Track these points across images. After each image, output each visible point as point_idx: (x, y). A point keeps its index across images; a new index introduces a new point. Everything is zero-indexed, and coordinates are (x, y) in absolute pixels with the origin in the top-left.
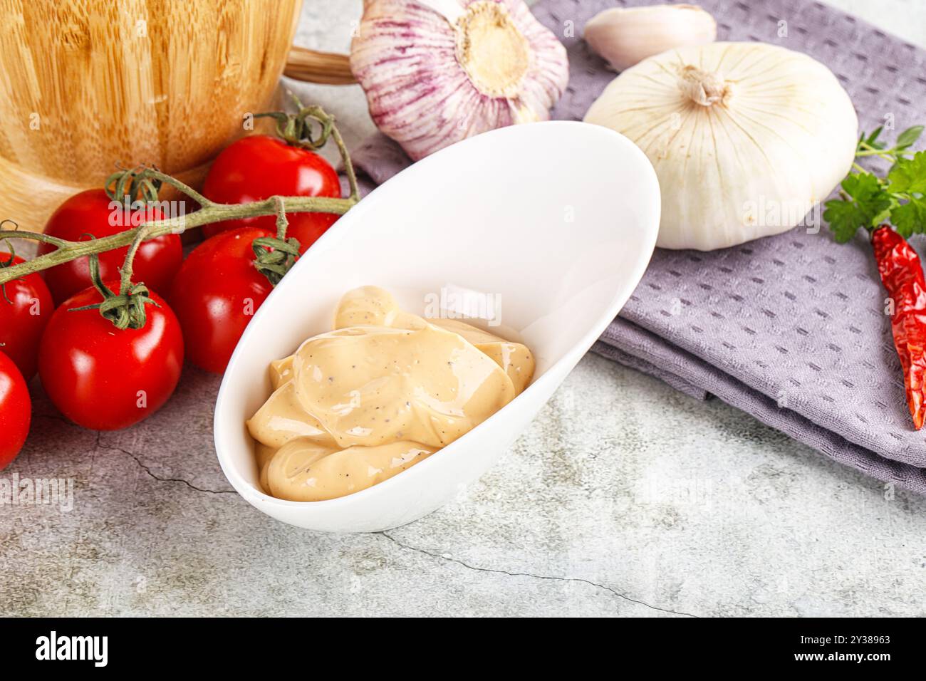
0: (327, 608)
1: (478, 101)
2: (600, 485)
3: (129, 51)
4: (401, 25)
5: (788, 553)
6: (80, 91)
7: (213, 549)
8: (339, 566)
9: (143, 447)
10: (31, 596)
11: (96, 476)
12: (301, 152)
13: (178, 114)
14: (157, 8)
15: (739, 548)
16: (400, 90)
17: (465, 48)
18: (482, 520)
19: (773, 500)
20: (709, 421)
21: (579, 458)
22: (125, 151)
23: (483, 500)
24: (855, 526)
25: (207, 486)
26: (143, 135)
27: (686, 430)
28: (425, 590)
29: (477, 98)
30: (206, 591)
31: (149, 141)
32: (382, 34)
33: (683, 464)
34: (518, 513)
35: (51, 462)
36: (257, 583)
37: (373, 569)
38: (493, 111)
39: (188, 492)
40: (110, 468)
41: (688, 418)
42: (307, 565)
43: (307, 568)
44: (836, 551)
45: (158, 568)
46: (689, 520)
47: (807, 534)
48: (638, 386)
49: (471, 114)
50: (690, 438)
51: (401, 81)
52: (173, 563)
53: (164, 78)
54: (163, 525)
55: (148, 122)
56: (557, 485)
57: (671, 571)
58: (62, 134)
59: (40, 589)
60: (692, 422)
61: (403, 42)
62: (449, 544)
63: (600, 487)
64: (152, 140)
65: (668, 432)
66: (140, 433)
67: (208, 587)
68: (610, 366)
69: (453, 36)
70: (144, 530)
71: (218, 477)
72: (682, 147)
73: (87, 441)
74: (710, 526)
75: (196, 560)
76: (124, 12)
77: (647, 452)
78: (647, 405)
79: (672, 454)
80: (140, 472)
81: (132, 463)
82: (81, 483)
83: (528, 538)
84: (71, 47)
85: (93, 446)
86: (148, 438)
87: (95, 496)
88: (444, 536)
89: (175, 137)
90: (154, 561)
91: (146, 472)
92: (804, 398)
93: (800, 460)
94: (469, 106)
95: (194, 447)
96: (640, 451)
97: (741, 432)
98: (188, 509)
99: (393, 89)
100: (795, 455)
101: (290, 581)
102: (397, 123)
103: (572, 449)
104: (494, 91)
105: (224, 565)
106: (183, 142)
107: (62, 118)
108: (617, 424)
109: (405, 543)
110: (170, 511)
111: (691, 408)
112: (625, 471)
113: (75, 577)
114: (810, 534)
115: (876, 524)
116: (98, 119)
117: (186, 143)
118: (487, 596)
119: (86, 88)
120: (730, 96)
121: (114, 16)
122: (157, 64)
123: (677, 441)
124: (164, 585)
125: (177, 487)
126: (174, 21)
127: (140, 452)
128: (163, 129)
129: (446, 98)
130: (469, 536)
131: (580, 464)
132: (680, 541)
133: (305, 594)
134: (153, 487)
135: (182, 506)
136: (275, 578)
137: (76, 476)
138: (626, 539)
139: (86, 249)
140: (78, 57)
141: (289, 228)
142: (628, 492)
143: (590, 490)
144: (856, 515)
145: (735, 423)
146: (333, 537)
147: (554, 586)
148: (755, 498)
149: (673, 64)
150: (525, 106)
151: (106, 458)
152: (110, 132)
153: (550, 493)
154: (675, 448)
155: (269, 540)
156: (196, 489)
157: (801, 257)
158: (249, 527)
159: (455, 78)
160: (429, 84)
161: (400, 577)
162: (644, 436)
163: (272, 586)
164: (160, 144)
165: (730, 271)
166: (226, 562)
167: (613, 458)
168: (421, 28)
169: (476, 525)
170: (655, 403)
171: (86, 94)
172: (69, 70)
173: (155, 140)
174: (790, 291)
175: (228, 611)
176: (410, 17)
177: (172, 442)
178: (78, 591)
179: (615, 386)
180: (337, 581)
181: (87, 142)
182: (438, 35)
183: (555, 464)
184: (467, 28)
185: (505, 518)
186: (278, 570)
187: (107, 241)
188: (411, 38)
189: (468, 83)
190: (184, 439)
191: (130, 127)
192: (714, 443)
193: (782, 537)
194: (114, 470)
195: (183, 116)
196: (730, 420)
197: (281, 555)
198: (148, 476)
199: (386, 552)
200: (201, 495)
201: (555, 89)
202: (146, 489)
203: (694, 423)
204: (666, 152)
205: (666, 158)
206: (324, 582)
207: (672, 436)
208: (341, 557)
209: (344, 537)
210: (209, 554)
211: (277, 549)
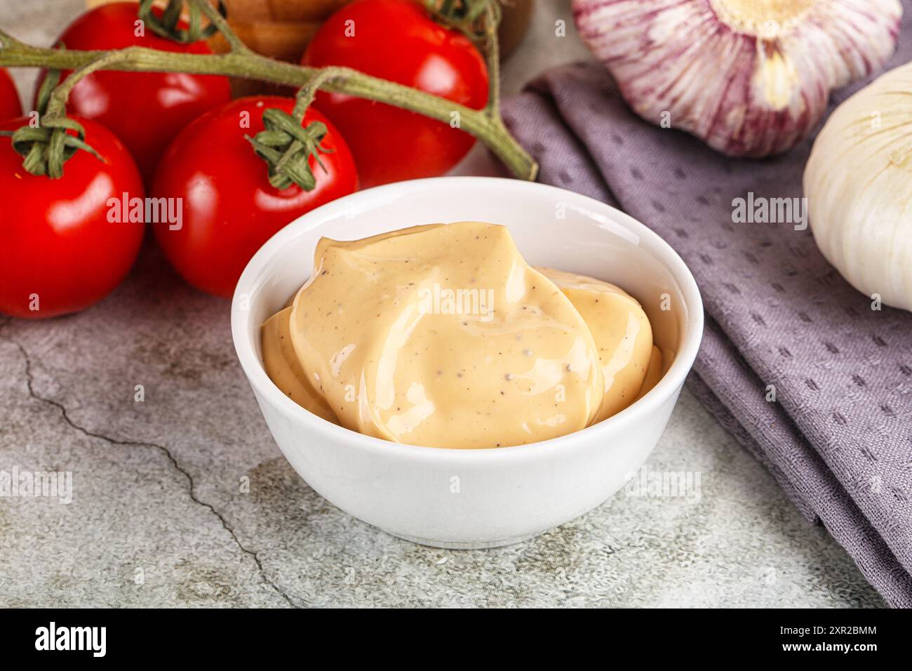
1: (712, 31)
2: (588, 592)
7: (26, 503)
8: (164, 578)
9: (48, 351)
12: (442, 35)
18: (395, 583)
20: (805, 557)
21: (588, 547)
23: (419, 558)
25: (85, 422)
27: (765, 558)
29: (713, 25)
34: (450, 592)
36: (45, 563)
38: (732, 50)
39: (55, 422)
41: (779, 543)
42: (126, 562)
43: (123, 566)
48: (743, 479)
49: (697, 45)
50: (762, 570)
56: (532, 572)
60: (781, 550)
63: (586, 595)
65: (737, 552)
66: (60, 332)
68: (725, 440)
71: (107, 416)
77: (686, 569)
78: (736, 507)
79: (720, 583)
80: (20, 380)
81: (20, 365)
86: (65, 342)
88: (330, 586)
91: (26, 383)
94: (696, 34)
95: (108, 371)
96: (679, 565)
97: (841, 586)
98: (39, 443)
101: (88, 575)
103: (589, 532)
104: (742, 23)
105: (24, 527)
108: (677, 518)
109: (273, 577)
110: (14, 439)
112: (638, 585)
123: (741, 567)
125: (46, 413)
127: (40, 356)
129: (661, 11)
130: (362, 597)
131: (583, 555)
133: (92, 599)
134: (20, 402)
135: (34, 437)
136: (73, 565)
139: (37, 58)
141: (313, 105)
143: (569, 594)
145: (842, 571)
146: (188, 538)
150: (782, 56)
153: (514, 580)
154: (731, 575)
155: (105, 515)
156: (69, 422)
158: (93, 490)
162: (701, 546)
163: (60, 574)
166: (30, 524)
167: (635, 562)
170: (749, 507)
177: (89, 357)
179: (711, 468)
180: (147, 597)
183: (550, 544)
185: (426, 591)
186: (85, 556)
190: (106, 357)
192: (791, 588)
196: (836, 565)
197: (104, 538)
198: (24, 388)
199: (238, 582)
200: (69, 431)
201: (855, 54)
202: (8, 403)
203: (784, 553)
204: (903, 158)
205: (899, 166)
206: (128, 592)
207: (740, 559)
208: (176, 566)
209: (202, 543)
210: (17, 507)
211: (106, 529)
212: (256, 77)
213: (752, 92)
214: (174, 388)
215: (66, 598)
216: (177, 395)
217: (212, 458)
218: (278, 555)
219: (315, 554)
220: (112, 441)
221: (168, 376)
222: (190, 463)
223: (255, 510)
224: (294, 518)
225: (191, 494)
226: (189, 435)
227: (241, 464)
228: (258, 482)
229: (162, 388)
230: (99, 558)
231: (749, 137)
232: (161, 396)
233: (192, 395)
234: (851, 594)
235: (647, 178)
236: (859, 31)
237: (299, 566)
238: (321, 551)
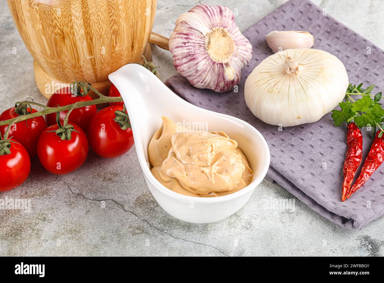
0: (119, 246)
1: (212, 64)
3: (78, 40)
4: (185, 34)
5: (286, 242)
6: (63, 52)
8: (127, 231)
9: (72, 182)
10: (19, 232)
11: (53, 190)
13: (99, 62)
14: (87, 26)
15: (269, 239)
16: (182, 58)
17: (208, 44)
19: (287, 222)
20: (273, 190)
22: (81, 74)
24: (314, 235)
25: (89, 197)
26: (87, 69)
27: (264, 193)
28: (155, 243)
29: (211, 63)
30: (79, 236)
31: (89, 71)
32: (178, 37)
33: (259, 205)
35: (39, 184)
36: (97, 235)
37: (139, 233)
38: (217, 68)
39: (82, 199)
40: (58, 188)
42: (116, 230)
43: (116, 231)
44: (304, 243)
45: (65, 226)
46: (255, 227)
47: (296, 236)
49: (209, 68)
50: (265, 196)
51: (183, 55)
52: (70, 225)
53: (92, 50)
54: (71, 211)
55: (88, 64)
57: (243, 246)
58: (59, 66)
59: (22, 230)
60: (267, 190)
61: (185, 41)
62: (168, 227)
64: (91, 71)
65: (257, 193)
66: (72, 176)
67: (80, 234)
69: (204, 39)
70: (64, 212)
71: (94, 195)
72: (277, 88)
73: (53, 178)
74: (262, 230)
75: (78, 224)
76: (75, 27)
79: (256, 201)
80: (68, 190)
81: (67, 187)
82: (47, 193)
83: (196, 229)
84: (58, 37)
85: (55, 180)
86: (74, 178)
87: (50, 198)
88: (167, 224)
89: (99, 70)
90: (64, 223)
92: (304, 186)
93: (302, 208)
94: (208, 66)
95: (89, 183)
97: (283, 195)
98: (81, 205)
99: (180, 57)
100: (301, 206)
101: (109, 235)
102: (181, 70)
104: (218, 61)
105: (88, 227)
106: (103, 72)
107: (58, 61)
109: (153, 225)
110: (75, 206)
111: (268, 185)
113: (36, 226)
114: (297, 236)
115: (322, 235)
116: (70, 62)
117: (104, 72)
118: (175, 247)
119: (64, 52)
120: (299, 71)
121: (72, 28)
122: (89, 45)
123: (260, 197)
124: (65, 232)
125: (79, 197)
126: (94, 30)
127: (70, 183)
128: (94, 67)
129: (199, 62)
130: (175, 225)
132: (249, 235)
133: (113, 240)
134: (71, 196)
135: (79, 204)
136: (104, 233)
137: (46, 190)
138: (230, 232)
139: (55, 110)
140: (61, 41)
142: (236, 215)
144: (316, 231)
146: (128, 220)
147: (200, 247)
148: (281, 221)
149: (284, 56)
150: (230, 67)
151: (58, 184)
152: (75, 67)
154: (258, 199)
155: (106, 220)
156: (86, 198)
157: (321, 132)
159: (203, 55)
160: (192, 57)
161: (147, 237)
163: (102, 236)
164: (94, 72)
165: (294, 134)
168: (192, 36)
169: (179, 221)
171: (65, 54)
172: (58, 45)
173: (92, 70)
174: (313, 145)
175: (84, 244)
176: (188, 32)
177: (82, 180)
178: (35, 232)
180: (125, 237)
181: (67, 70)
182: (199, 39)
184: (210, 37)
186: (106, 231)
187: (63, 108)
188: (188, 39)
189: (208, 57)
190: (86, 180)
191: (82, 66)
193: (286, 237)
194: (59, 189)
195: (101, 63)
197: (108, 225)
198: (70, 192)
199: (145, 228)
200: (87, 200)
201: (245, 60)
202: (68, 197)
203: (268, 190)
204: (271, 90)
205: (271, 92)
206: (120, 237)
207: (258, 194)
208: (129, 228)
209: (132, 221)
210: (84, 222)
211: (108, 223)
212: (108, 102)
213: (225, 78)
214: (107, 184)
215: (106, 242)
216: (109, 185)
217: (125, 199)
218: (151, 219)
219: (160, 217)
220: (99, 201)
221: (104, 181)
222: (120, 202)
223: (141, 210)
224: (151, 210)
225: (124, 209)
226: (117, 195)
227: (132, 199)
228: (138, 203)
229: (104, 184)
230: (109, 230)
231: (226, 88)
232: (105, 186)
233: (112, 184)
234: (287, 197)
235: (203, 104)
236: (245, 55)
237: (158, 221)
238: (161, 216)
